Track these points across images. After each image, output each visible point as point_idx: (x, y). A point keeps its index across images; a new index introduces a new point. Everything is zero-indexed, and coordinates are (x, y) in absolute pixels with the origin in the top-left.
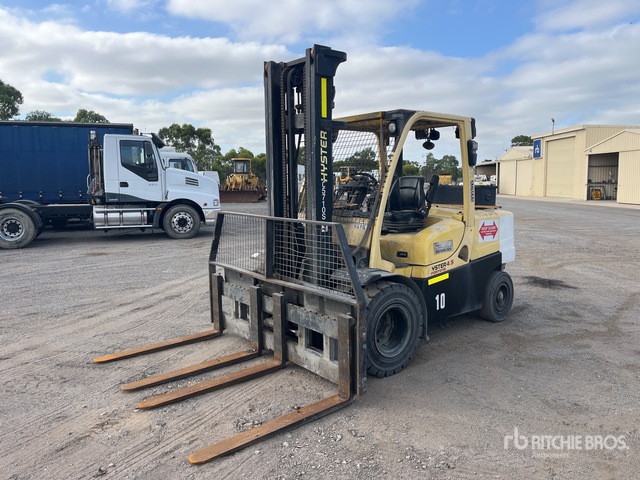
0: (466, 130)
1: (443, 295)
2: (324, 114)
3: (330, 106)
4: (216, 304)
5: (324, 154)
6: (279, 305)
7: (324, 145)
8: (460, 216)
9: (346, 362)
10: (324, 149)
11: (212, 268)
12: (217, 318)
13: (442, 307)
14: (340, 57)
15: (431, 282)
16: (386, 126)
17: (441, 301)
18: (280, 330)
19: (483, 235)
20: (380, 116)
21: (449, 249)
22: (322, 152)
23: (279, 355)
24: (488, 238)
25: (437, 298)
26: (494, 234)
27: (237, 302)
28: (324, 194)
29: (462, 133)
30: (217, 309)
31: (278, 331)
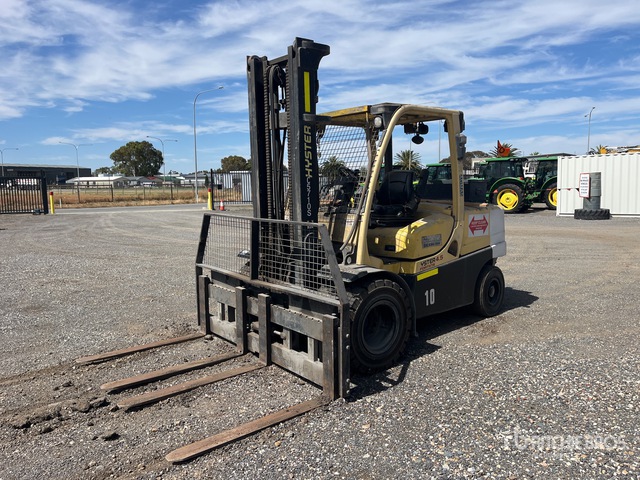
0: (454, 124)
1: (432, 291)
2: (308, 108)
3: (314, 100)
4: (203, 306)
5: (308, 150)
6: (265, 305)
7: (308, 140)
8: (449, 212)
9: (330, 362)
10: (308, 144)
11: (199, 271)
12: (204, 321)
13: (432, 303)
14: (324, 50)
15: (420, 278)
16: (372, 120)
17: (431, 297)
18: (265, 331)
19: (473, 230)
20: (366, 110)
21: (438, 244)
22: (306, 147)
23: (263, 356)
24: (479, 233)
25: (427, 294)
26: (484, 228)
27: (223, 305)
28: (309, 190)
29: (449, 127)
30: (203, 312)
31: (264, 331)
